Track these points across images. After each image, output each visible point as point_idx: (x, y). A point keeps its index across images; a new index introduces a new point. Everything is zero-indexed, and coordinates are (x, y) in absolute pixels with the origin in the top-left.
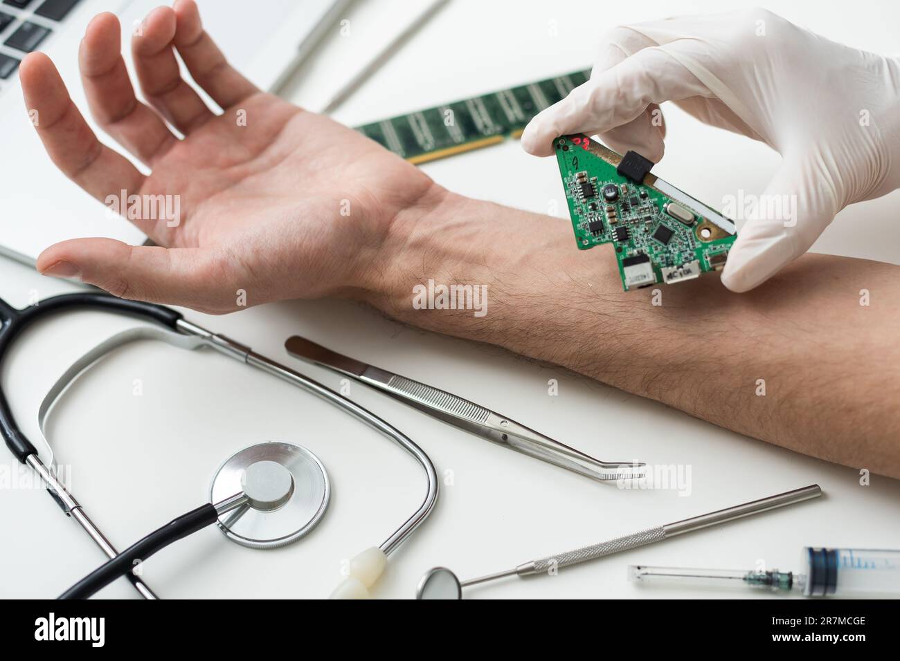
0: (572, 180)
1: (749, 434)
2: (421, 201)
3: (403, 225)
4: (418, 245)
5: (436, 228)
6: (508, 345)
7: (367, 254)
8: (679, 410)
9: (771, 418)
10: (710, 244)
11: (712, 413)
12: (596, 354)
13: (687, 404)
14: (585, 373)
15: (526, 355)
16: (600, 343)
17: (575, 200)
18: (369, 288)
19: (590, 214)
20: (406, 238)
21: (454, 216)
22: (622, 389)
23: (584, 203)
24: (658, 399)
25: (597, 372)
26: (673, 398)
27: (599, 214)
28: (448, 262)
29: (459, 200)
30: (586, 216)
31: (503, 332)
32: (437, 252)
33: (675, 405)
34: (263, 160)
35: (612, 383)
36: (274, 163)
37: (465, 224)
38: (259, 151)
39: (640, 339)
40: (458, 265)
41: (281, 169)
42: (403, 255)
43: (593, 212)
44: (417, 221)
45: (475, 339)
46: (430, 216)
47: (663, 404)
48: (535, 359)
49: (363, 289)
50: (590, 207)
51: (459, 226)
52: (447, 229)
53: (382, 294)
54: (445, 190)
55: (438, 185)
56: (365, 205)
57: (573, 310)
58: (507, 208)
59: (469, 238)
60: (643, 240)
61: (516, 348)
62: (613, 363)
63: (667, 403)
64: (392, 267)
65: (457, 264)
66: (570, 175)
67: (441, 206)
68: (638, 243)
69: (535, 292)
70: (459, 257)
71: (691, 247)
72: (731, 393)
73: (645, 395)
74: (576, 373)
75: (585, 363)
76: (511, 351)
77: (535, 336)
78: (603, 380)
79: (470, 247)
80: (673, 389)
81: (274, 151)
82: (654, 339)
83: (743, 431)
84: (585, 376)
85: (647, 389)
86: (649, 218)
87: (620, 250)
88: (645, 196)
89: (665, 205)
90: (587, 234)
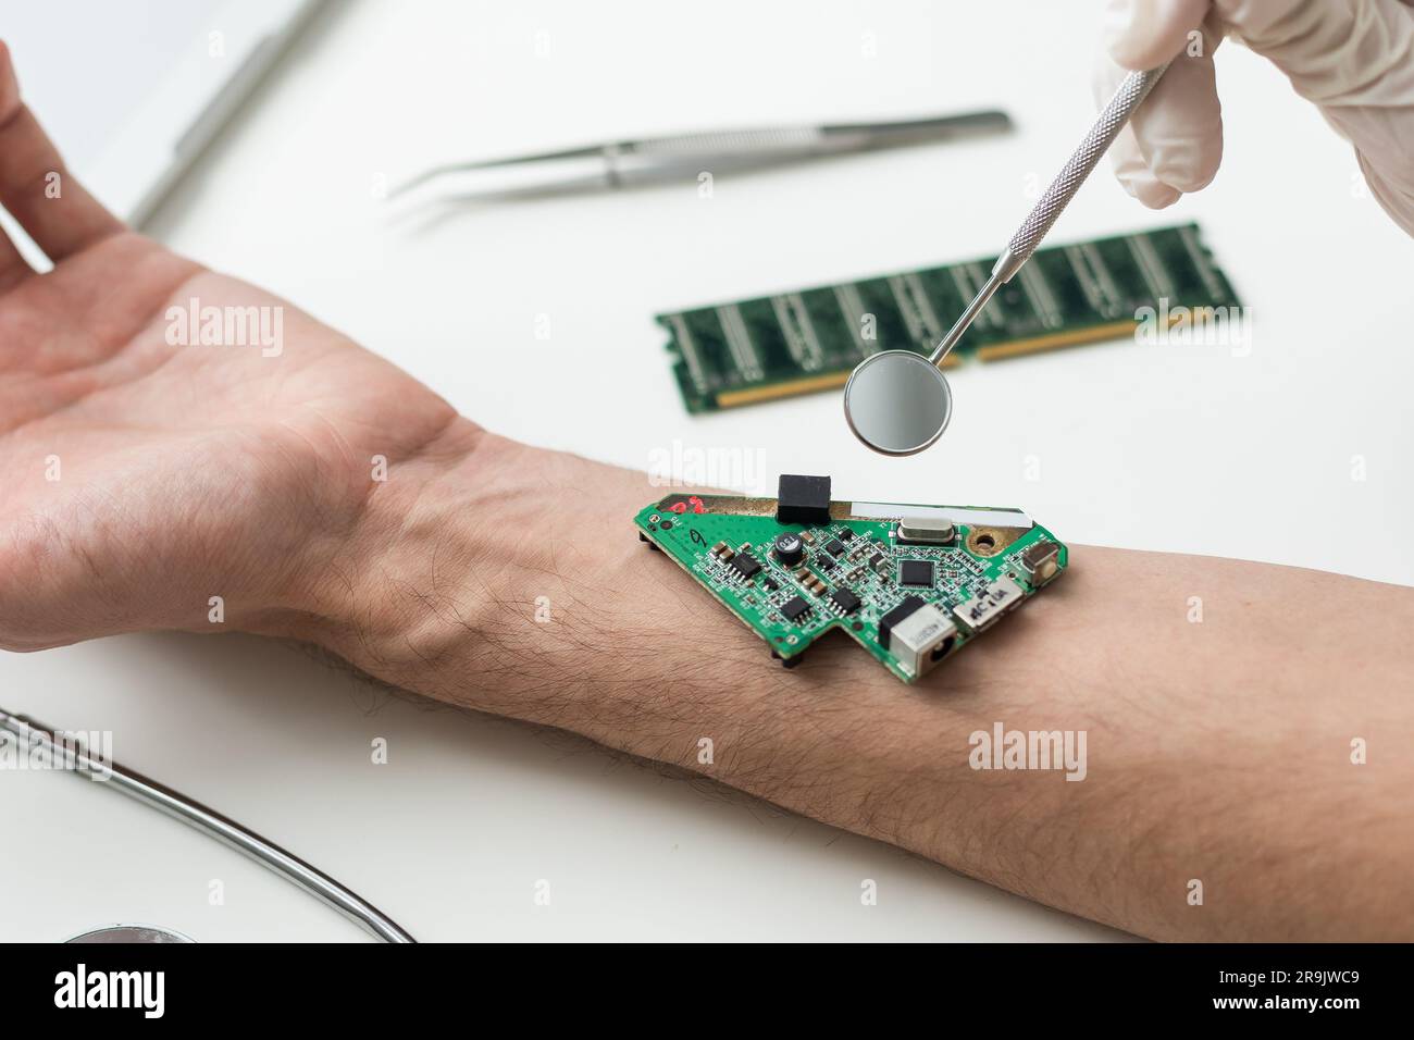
0: (708, 565)
1: (1071, 909)
2: (431, 448)
3: (395, 492)
4: (422, 533)
5: (459, 500)
6: (599, 731)
7: (320, 546)
8: (934, 862)
9: (1115, 876)
10: (1004, 554)
11: (998, 868)
12: (772, 750)
13: (949, 850)
14: (749, 789)
15: (633, 752)
16: (781, 726)
17: (732, 589)
18: (324, 613)
19: (773, 597)
20: (399, 520)
21: (497, 478)
22: (821, 819)
23: (750, 586)
24: (892, 840)
25: (773, 785)
26: (920, 837)
27: (788, 591)
28: (482, 565)
29: (505, 449)
30: (767, 603)
31: (589, 706)
32: (462, 547)
33: (926, 852)
34: (124, 362)
35: (801, 808)
36: (148, 368)
37: (518, 493)
38: (118, 344)
39: (860, 720)
40: (502, 573)
41: (159, 381)
42: (393, 553)
43: (774, 593)
44: (422, 487)
45: (532, 718)
46: (451, 477)
47: (903, 849)
48: (650, 760)
49: (312, 615)
50: (766, 588)
51: (505, 496)
52: (482, 502)
53: (351, 627)
54: (479, 429)
55: (464, 419)
56: (320, 450)
57: (726, 663)
58: (598, 464)
59: (524, 521)
60: (887, 596)
61: (613, 737)
62: (806, 767)
63: (911, 848)
64: (371, 575)
65: (500, 571)
66: (700, 557)
67: (472, 458)
68: (883, 604)
69: (653, 627)
70: (505, 557)
71: (976, 572)
72: (1038, 828)
73: (867, 832)
74: (731, 788)
75: (750, 767)
76: (601, 745)
77: (651, 712)
78: (784, 803)
79: (525, 539)
80: (923, 821)
81: (145, 345)
82: (889, 720)
83: (1060, 905)
84: (748, 794)
85: (871, 821)
86: (879, 557)
87: (858, 626)
88: (847, 536)
89: (891, 534)
90: (788, 626)
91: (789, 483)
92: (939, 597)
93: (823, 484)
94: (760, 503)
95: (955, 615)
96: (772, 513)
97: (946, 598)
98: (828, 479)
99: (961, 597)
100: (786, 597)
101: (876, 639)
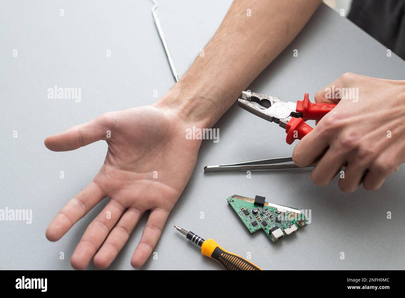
0: (240, 211)
19: (251, 220)
23: (247, 217)
27: (254, 219)
30: (249, 221)
50: (250, 218)
86: (272, 216)
87: (266, 229)
88: (267, 210)
89: (275, 211)
90: (252, 227)
91: (257, 197)
92: (282, 226)
93: (264, 199)
94: (251, 199)
95: (284, 231)
96: (253, 202)
97: (283, 226)
98: (265, 198)
99: (286, 226)
100: (253, 221)
101: (269, 232)
